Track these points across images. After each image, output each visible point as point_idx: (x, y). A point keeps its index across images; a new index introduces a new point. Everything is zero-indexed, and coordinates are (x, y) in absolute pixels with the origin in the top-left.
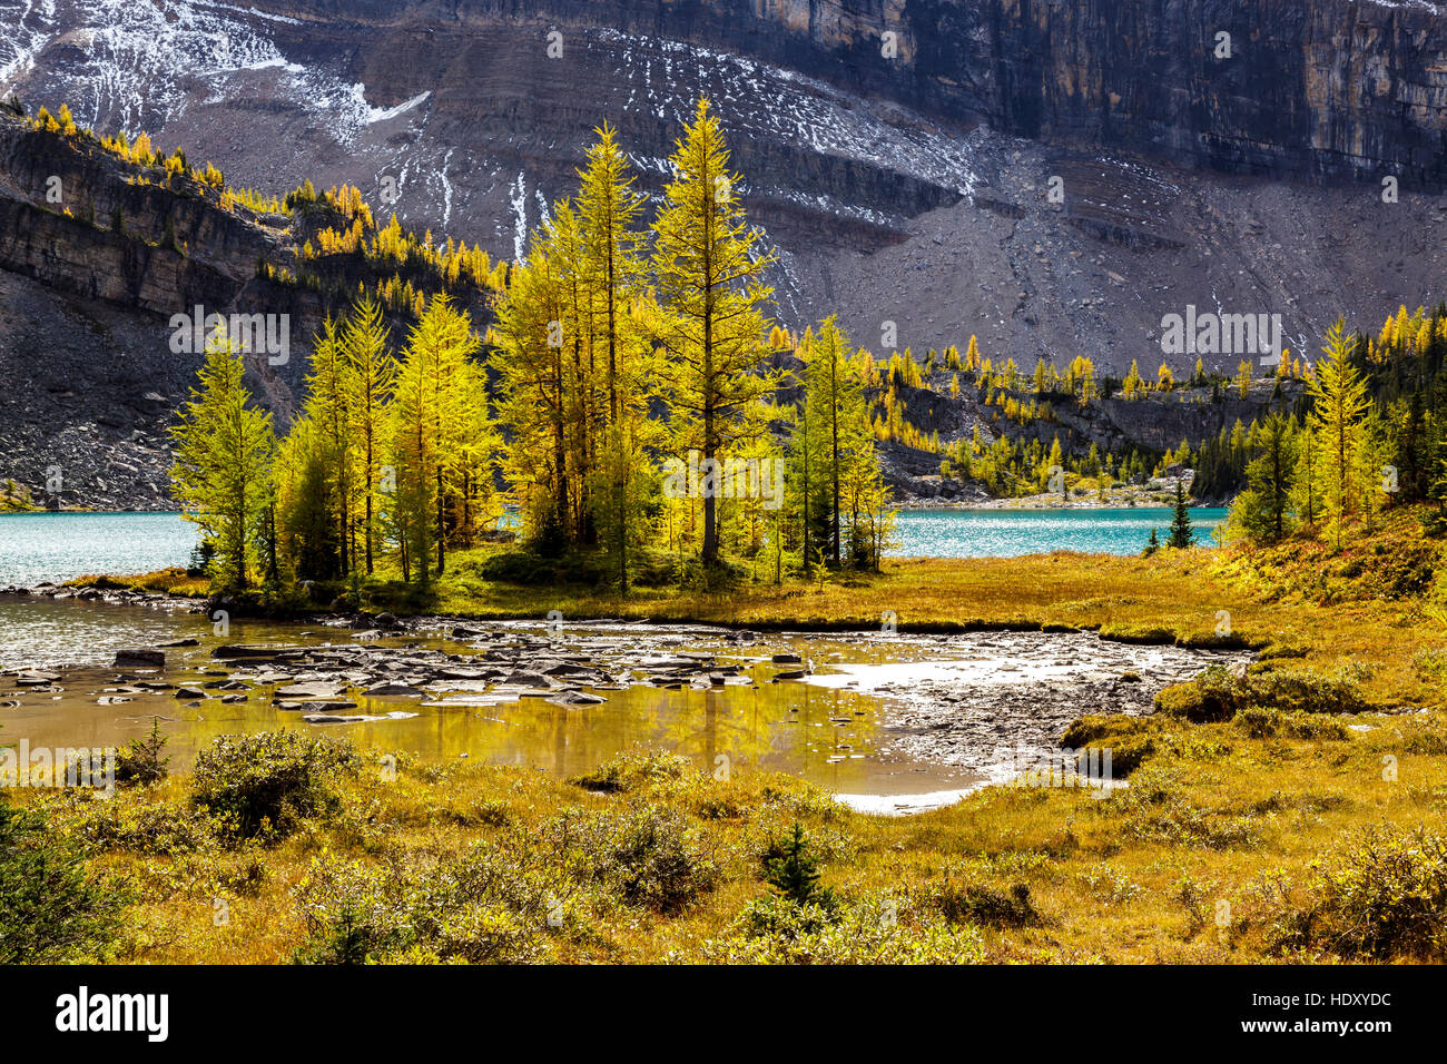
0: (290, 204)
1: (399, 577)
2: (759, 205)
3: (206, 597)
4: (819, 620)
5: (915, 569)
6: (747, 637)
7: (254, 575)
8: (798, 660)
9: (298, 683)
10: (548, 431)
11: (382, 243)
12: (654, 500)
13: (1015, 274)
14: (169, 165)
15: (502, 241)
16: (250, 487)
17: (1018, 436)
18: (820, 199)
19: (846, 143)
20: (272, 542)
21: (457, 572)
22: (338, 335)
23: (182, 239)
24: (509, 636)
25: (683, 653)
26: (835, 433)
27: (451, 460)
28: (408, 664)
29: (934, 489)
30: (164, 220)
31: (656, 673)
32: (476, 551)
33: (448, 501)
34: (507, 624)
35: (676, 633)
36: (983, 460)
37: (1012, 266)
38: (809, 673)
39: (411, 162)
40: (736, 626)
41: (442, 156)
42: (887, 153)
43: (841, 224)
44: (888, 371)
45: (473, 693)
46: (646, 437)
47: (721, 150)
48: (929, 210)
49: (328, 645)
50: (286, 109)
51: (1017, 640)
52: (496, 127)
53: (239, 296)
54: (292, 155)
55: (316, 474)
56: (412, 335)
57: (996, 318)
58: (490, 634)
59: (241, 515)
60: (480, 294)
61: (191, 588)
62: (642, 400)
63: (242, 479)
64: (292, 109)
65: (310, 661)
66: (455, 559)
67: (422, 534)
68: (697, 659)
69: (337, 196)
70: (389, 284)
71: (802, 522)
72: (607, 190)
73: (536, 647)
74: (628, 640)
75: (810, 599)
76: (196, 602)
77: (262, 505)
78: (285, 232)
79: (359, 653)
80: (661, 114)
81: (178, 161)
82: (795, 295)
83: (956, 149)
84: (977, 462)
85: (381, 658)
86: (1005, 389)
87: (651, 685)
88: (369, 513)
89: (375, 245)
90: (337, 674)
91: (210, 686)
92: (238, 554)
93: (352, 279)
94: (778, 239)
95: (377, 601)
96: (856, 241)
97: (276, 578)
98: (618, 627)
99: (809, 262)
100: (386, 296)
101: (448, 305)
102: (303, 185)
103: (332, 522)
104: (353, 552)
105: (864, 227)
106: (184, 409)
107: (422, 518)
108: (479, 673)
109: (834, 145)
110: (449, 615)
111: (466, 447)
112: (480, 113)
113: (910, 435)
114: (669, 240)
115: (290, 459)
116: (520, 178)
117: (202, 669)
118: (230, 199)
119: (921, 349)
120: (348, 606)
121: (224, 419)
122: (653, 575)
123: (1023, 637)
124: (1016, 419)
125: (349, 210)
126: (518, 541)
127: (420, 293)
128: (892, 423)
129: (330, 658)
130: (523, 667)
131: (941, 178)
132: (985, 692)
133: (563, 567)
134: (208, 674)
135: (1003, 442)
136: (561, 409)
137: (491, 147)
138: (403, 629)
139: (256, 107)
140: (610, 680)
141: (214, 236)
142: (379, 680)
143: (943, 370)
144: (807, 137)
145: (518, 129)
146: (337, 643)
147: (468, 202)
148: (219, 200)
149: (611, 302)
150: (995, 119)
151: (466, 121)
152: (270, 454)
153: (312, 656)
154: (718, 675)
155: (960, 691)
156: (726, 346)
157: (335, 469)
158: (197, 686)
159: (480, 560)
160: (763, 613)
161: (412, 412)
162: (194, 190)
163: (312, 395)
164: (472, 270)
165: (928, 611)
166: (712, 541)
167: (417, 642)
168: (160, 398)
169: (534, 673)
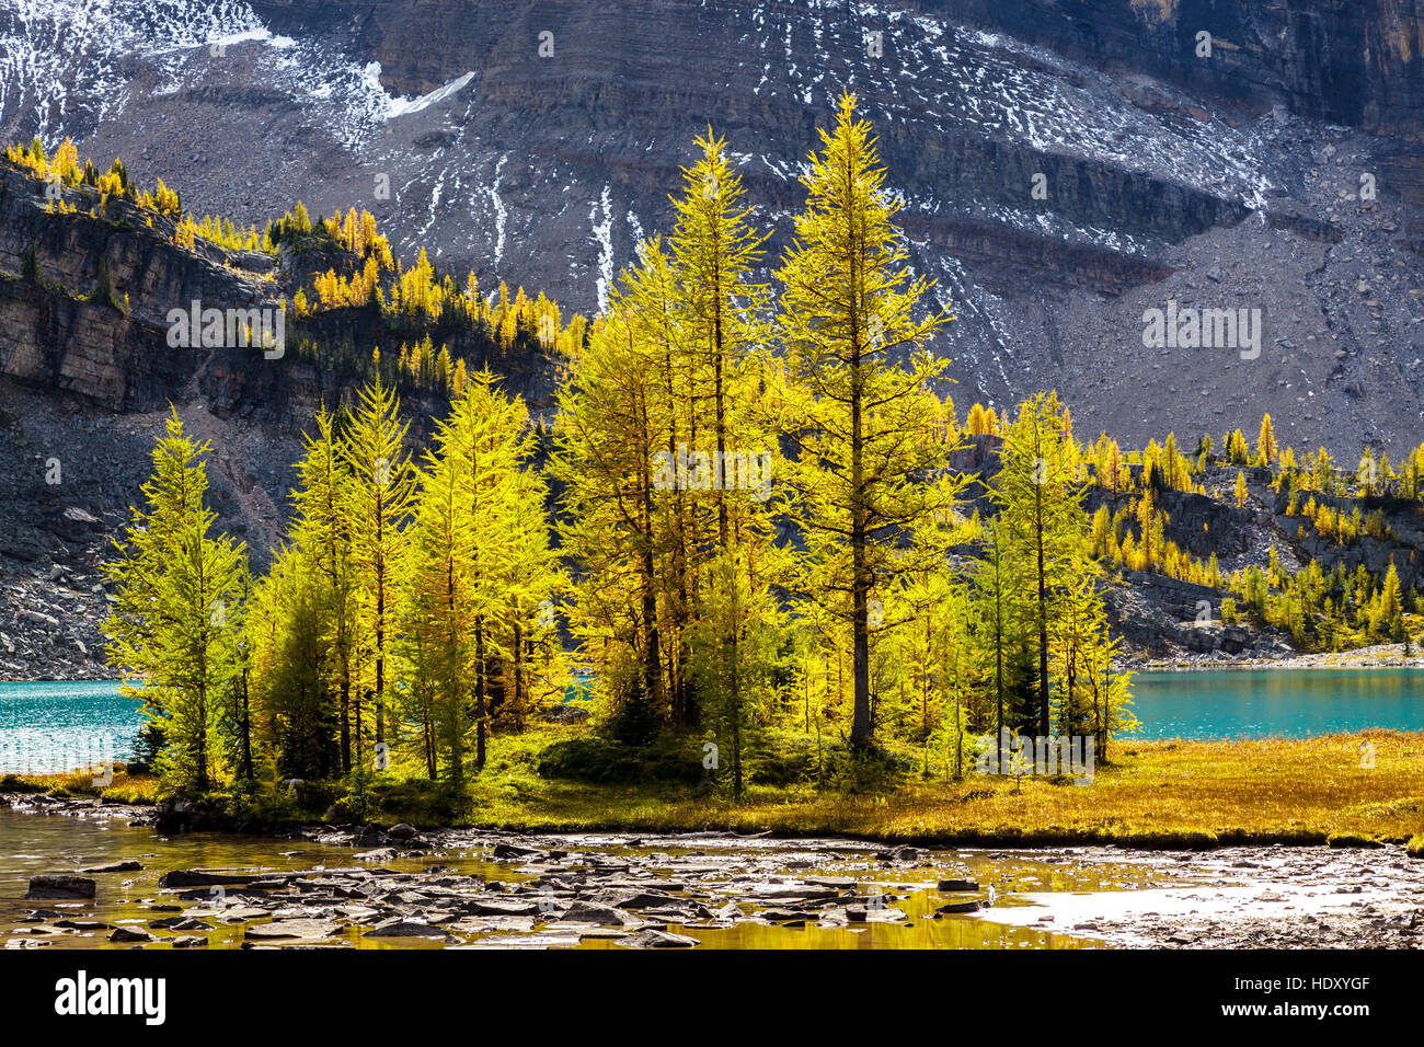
0: (276, 237)
1: (422, 774)
2: (951, 228)
3: (153, 804)
4: (1011, 831)
5: (1159, 758)
6: (906, 856)
7: (221, 771)
8: (974, 887)
9: (278, 920)
10: (631, 566)
11: (406, 291)
12: (785, 662)
13: (1329, 323)
14: (104, 184)
15: (580, 284)
16: (213, 649)
17: (1335, 560)
18: (1040, 218)
19: (1078, 136)
20: (246, 726)
21: (504, 767)
22: (336, 434)
23: (121, 289)
24: (573, 856)
25: (815, 877)
26: (1041, 566)
27: (495, 607)
28: (429, 894)
29: (1212, 640)
30: (96, 263)
31: (773, 906)
32: (530, 737)
33: (492, 666)
34: (571, 839)
35: (809, 851)
36: (1283, 597)
37: (1325, 311)
38: (987, 905)
39: (447, 175)
40: (893, 840)
41: (493, 164)
42: (1138, 149)
43: (1073, 254)
44: (1141, 468)
45: (517, 933)
46: (769, 571)
47: (872, 168)
48: (1200, 231)
49: (320, 868)
50: (268, 100)
51: (1291, 857)
52: (570, 120)
53: (202, 370)
54: (278, 166)
55: (306, 630)
56: (439, 432)
57: (1302, 389)
58: (546, 853)
59: (202, 687)
60: (545, 362)
61: (133, 790)
62: (763, 519)
63: (203, 637)
64: (279, 100)
65: (294, 891)
66: (502, 747)
67: (453, 714)
68: (832, 886)
69: (342, 224)
70: (416, 350)
71: (995, 692)
72: (713, 225)
73: (609, 871)
74: (738, 861)
75: (1000, 802)
76: (139, 810)
77: (232, 673)
78: (268, 277)
79: (362, 879)
80: (808, 99)
81: (116, 178)
82: (1005, 357)
83: (1239, 142)
84: (1274, 599)
85: (393, 886)
86: (1315, 493)
87: (763, 922)
88: (380, 683)
89: (396, 294)
90: (331, 908)
91: (156, 925)
92: (198, 744)
93: (363, 343)
94: (979, 276)
95: (390, 807)
96: (1095, 279)
97: (250, 776)
98: (727, 843)
99: (1026, 310)
100: (412, 367)
101: (493, 387)
102: (293, 210)
103: (329, 698)
104: (358, 737)
105: (1105, 258)
106: (123, 536)
107: (454, 690)
108: (525, 907)
109: (1060, 140)
110: (491, 827)
111: (516, 589)
112: (548, 101)
113: (1173, 561)
114: (801, 294)
115: (270, 608)
116: (604, 195)
117: (147, 903)
118: (189, 232)
119: (1194, 434)
120: (350, 814)
121: (178, 552)
122: (779, 768)
123: (1300, 853)
124: (1331, 537)
125: (359, 245)
126: (591, 721)
127: (461, 362)
128: (1148, 545)
129: (322, 887)
130: (588, 898)
131: (1217, 185)
132: (1229, 929)
133: (652, 758)
134: (155, 909)
135: (1314, 570)
136: (650, 534)
137: (563, 149)
138: (426, 846)
139: (227, 99)
140: (707, 916)
141: (167, 284)
142: (388, 916)
143: (1224, 465)
144: (1020, 128)
145: (601, 125)
146: (333, 865)
147: (530, 230)
148: (173, 233)
149: (719, 382)
150: (1295, 97)
151: (526, 114)
152: (240, 600)
153: (298, 885)
154: (857, 908)
155: (1193, 928)
156: (881, 442)
157: (333, 623)
158: (139, 925)
159: (535, 749)
160: (931, 822)
161: (438, 542)
162: (137, 220)
163: (300, 516)
164: (535, 329)
165: (1167, 818)
166: (865, 721)
167: (443, 864)
168: (90, 518)
169: (602, 906)
